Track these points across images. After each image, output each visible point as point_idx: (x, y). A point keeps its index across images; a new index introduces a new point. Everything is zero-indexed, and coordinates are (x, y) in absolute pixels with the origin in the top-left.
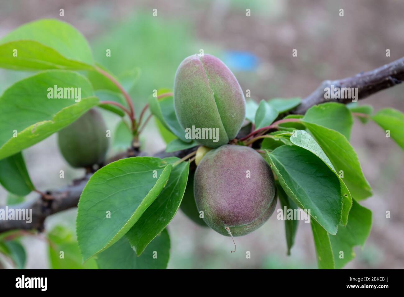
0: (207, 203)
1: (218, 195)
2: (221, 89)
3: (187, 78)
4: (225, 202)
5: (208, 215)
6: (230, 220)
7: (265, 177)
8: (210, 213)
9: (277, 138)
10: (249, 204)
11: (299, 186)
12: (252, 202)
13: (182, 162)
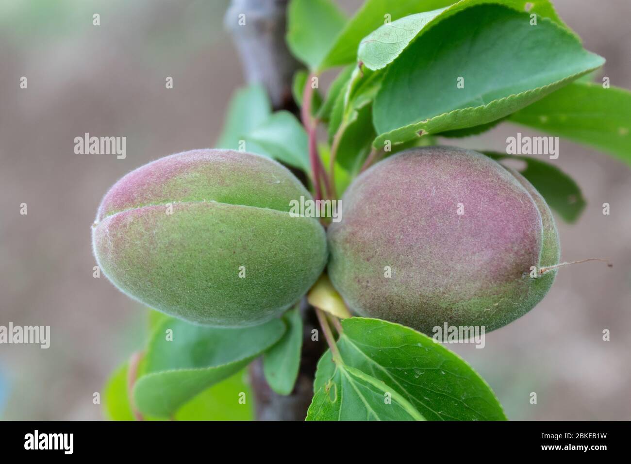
0: (470, 299)
1: (459, 267)
2: (209, 182)
3: (151, 252)
4: (483, 253)
5: (497, 307)
6: (527, 257)
7: (441, 155)
8: (496, 299)
9: (351, 116)
10: (501, 203)
11: (478, 99)
12: (497, 194)
13: (339, 348)
